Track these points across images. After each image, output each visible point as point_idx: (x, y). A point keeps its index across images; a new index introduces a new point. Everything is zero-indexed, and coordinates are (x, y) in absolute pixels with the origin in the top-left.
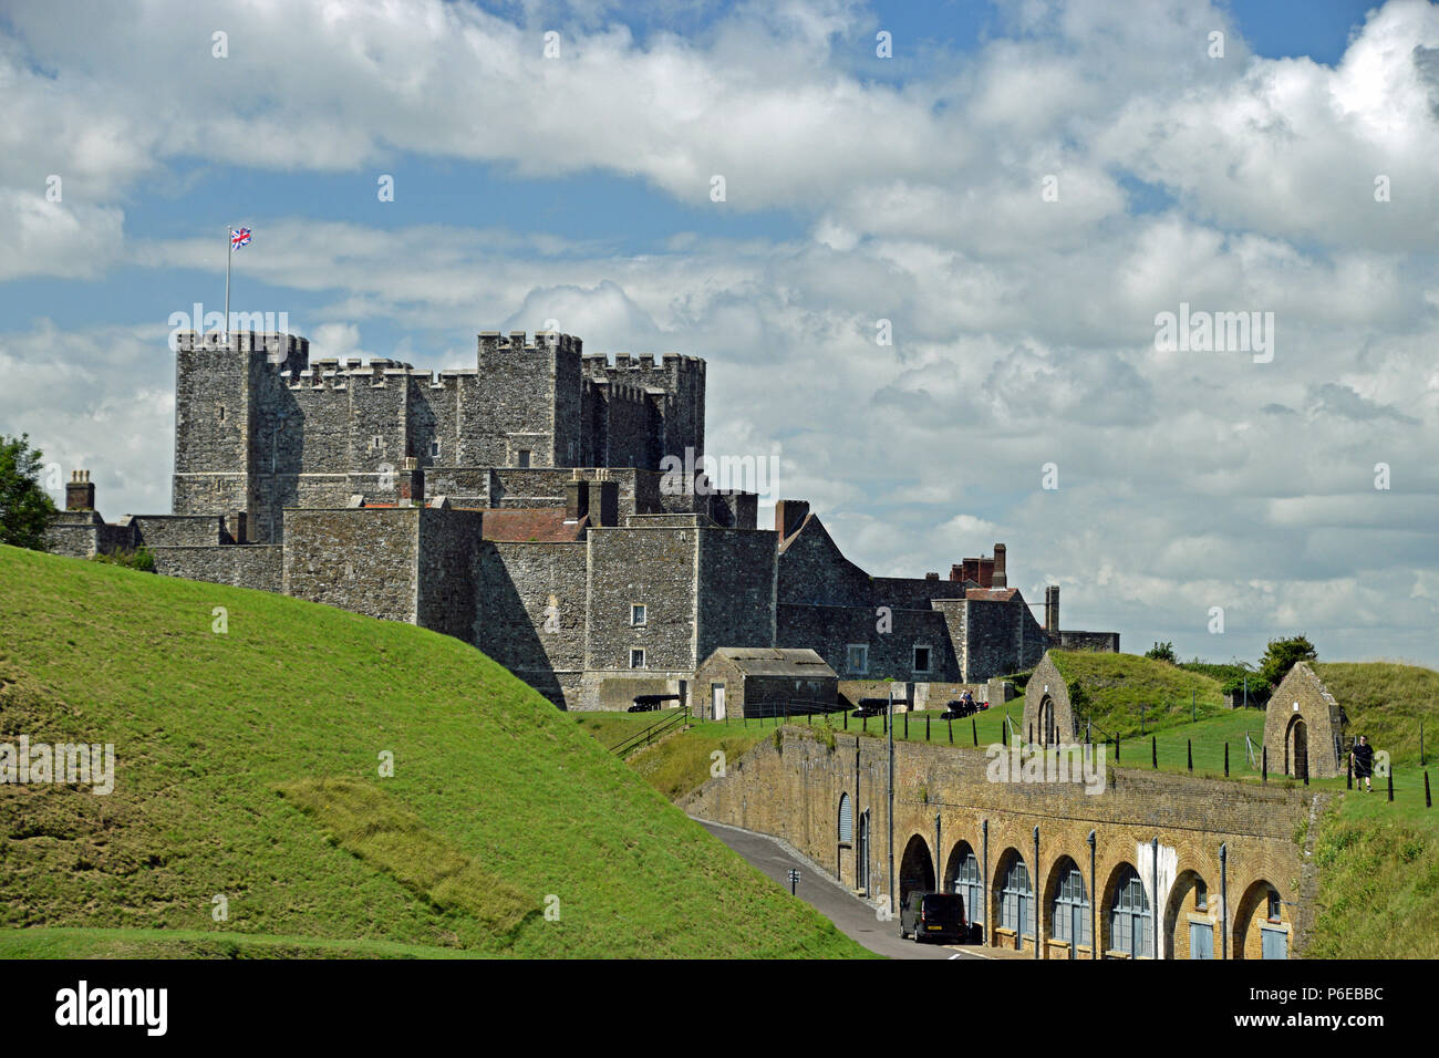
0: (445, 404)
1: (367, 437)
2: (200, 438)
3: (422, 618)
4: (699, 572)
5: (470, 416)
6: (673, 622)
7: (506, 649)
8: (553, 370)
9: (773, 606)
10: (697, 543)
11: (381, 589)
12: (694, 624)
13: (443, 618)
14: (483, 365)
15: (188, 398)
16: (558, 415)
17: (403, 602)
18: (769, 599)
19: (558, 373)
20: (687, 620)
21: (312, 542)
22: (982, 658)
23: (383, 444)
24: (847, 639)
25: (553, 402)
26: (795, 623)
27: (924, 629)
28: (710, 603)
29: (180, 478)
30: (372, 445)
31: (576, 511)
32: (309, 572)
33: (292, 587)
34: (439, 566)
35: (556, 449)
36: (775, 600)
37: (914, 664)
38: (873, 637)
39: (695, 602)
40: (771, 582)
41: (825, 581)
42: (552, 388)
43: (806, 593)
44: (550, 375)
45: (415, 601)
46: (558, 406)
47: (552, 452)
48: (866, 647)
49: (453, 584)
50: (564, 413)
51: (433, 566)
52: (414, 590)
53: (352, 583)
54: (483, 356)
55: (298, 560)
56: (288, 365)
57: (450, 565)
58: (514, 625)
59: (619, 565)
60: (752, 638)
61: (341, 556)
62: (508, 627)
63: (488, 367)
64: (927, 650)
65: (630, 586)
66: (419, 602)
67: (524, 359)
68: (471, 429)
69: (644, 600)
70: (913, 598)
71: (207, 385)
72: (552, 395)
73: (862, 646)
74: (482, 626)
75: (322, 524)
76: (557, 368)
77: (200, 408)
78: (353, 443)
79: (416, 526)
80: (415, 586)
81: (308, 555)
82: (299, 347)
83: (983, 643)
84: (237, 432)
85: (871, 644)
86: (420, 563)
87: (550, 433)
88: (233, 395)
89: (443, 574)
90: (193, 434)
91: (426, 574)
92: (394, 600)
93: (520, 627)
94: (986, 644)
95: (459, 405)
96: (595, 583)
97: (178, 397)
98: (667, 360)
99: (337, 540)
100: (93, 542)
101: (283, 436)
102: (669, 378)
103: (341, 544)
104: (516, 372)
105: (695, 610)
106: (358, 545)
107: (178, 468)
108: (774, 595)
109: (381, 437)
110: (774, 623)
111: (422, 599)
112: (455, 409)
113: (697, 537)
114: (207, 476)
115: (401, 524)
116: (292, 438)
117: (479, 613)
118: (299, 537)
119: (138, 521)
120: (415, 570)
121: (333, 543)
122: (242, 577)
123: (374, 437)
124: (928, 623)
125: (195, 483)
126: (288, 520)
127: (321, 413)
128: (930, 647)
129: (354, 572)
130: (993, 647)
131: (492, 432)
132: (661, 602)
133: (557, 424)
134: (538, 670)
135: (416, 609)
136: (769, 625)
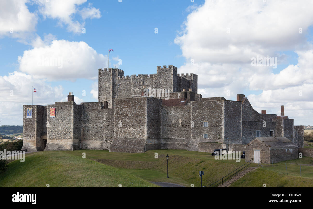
0: (150, 81)
1: (135, 88)
2: (103, 90)
3: (148, 126)
4: (224, 112)
5: (155, 83)
6: (216, 126)
7: (169, 133)
8: (172, 73)
9: (241, 121)
10: (223, 104)
11: (137, 118)
12: (223, 127)
13: (153, 125)
14: (158, 73)
15: (101, 82)
16: (173, 82)
17: (143, 121)
18: (240, 120)
19: (173, 74)
20: (220, 126)
21: (120, 107)
22: (286, 133)
23: (138, 89)
24: (256, 129)
25: (172, 79)
26: (245, 126)
27: (272, 126)
28: (227, 121)
29: (99, 97)
30: (136, 90)
31: (184, 99)
32: (120, 114)
33: (116, 118)
34: (152, 112)
35: (173, 89)
36: (241, 120)
37: (270, 135)
38: (262, 129)
39: (223, 120)
40: (240, 115)
41: (249, 114)
42: (172, 77)
43: (245, 118)
44: (172, 74)
45: (146, 121)
46: (173, 81)
47: (172, 90)
48: (260, 131)
49: (155, 117)
50: (174, 82)
51: (150, 112)
52: (146, 119)
53: (130, 117)
54: (158, 71)
55: (117, 112)
56: (120, 75)
57: (154, 112)
58: (170, 127)
59: (200, 111)
60: (237, 130)
61: (127, 110)
62: (169, 127)
63: (159, 73)
64: (272, 131)
65: (203, 117)
66: (147, 121)
67: (166, 71)
68: (155, 86)
69: (207, 120)
70: (268, 119)
71: (104, 79)
72: (172, 78)
73: (259, 131)
74: (162, 127)
75: (123, 102)
76: (173, 73)
77: (103, 84)
78: (132, 89)
79: (146, 102)
80: (146, 118)
81: (120, 110)
82: (122, 72)
83: (286, 129)
84: (110, 88)
85: (261, 130)
86: (147, 111)
87: (172, 86)
88: (109, 81)
89: (153, 114)
90: (102, 89)
91: (149, 114)
92: (141, 121)
93: (172, 127)
94: (287, 130)
95: (153, 81)
96: (193, 116)
97: (99, 82)
98: (191, 74)
99: (126, 106)
100: (72, 108)
101: (119, 89)
102: (192, 78)
103: (127, 107)
104: (165, 74)
105: (223, 123)
106: (131, 107)
107: (99, 95)
108: (241, 118)
109: (138, 88)
110: (241, 125)
111: (148, 121)
112: (152, 82)
113: (223, 103)
114: (104, 97)
115: (142, 102)
116: (120, 89)
117: (161, 124)
118: (117, 106)
119: (84, 104)
120: (146, 113)
121: (126, 107)
122: (106, 116)
123: (136, 88)
124: (273, 125)
125: (102, 98)
126: (115, 102)
127: (126, 84)
128: (273, 131)
129: (131, 114)
130: (288, 130)
131: (160, 86)
132: (213, 121)
133: (173, 84)
134: (177, 138)
135: (146, 123)
136: (240, 126)
